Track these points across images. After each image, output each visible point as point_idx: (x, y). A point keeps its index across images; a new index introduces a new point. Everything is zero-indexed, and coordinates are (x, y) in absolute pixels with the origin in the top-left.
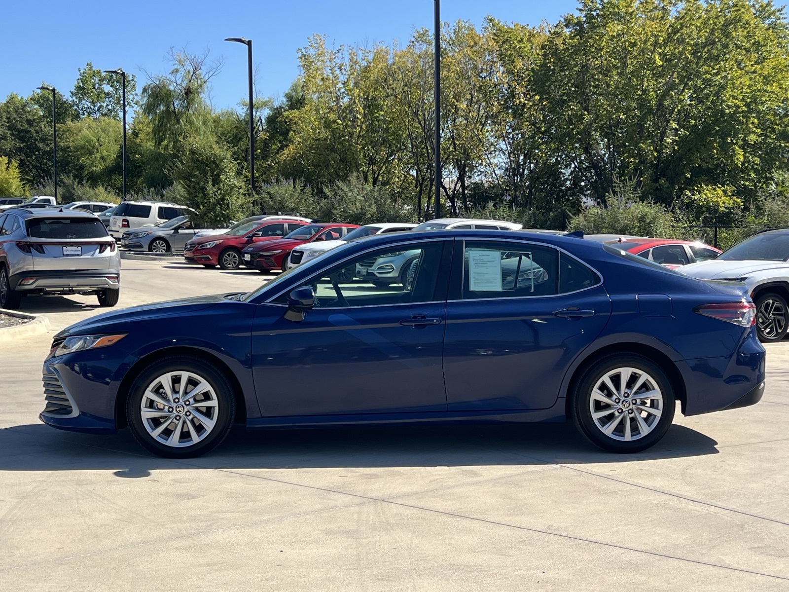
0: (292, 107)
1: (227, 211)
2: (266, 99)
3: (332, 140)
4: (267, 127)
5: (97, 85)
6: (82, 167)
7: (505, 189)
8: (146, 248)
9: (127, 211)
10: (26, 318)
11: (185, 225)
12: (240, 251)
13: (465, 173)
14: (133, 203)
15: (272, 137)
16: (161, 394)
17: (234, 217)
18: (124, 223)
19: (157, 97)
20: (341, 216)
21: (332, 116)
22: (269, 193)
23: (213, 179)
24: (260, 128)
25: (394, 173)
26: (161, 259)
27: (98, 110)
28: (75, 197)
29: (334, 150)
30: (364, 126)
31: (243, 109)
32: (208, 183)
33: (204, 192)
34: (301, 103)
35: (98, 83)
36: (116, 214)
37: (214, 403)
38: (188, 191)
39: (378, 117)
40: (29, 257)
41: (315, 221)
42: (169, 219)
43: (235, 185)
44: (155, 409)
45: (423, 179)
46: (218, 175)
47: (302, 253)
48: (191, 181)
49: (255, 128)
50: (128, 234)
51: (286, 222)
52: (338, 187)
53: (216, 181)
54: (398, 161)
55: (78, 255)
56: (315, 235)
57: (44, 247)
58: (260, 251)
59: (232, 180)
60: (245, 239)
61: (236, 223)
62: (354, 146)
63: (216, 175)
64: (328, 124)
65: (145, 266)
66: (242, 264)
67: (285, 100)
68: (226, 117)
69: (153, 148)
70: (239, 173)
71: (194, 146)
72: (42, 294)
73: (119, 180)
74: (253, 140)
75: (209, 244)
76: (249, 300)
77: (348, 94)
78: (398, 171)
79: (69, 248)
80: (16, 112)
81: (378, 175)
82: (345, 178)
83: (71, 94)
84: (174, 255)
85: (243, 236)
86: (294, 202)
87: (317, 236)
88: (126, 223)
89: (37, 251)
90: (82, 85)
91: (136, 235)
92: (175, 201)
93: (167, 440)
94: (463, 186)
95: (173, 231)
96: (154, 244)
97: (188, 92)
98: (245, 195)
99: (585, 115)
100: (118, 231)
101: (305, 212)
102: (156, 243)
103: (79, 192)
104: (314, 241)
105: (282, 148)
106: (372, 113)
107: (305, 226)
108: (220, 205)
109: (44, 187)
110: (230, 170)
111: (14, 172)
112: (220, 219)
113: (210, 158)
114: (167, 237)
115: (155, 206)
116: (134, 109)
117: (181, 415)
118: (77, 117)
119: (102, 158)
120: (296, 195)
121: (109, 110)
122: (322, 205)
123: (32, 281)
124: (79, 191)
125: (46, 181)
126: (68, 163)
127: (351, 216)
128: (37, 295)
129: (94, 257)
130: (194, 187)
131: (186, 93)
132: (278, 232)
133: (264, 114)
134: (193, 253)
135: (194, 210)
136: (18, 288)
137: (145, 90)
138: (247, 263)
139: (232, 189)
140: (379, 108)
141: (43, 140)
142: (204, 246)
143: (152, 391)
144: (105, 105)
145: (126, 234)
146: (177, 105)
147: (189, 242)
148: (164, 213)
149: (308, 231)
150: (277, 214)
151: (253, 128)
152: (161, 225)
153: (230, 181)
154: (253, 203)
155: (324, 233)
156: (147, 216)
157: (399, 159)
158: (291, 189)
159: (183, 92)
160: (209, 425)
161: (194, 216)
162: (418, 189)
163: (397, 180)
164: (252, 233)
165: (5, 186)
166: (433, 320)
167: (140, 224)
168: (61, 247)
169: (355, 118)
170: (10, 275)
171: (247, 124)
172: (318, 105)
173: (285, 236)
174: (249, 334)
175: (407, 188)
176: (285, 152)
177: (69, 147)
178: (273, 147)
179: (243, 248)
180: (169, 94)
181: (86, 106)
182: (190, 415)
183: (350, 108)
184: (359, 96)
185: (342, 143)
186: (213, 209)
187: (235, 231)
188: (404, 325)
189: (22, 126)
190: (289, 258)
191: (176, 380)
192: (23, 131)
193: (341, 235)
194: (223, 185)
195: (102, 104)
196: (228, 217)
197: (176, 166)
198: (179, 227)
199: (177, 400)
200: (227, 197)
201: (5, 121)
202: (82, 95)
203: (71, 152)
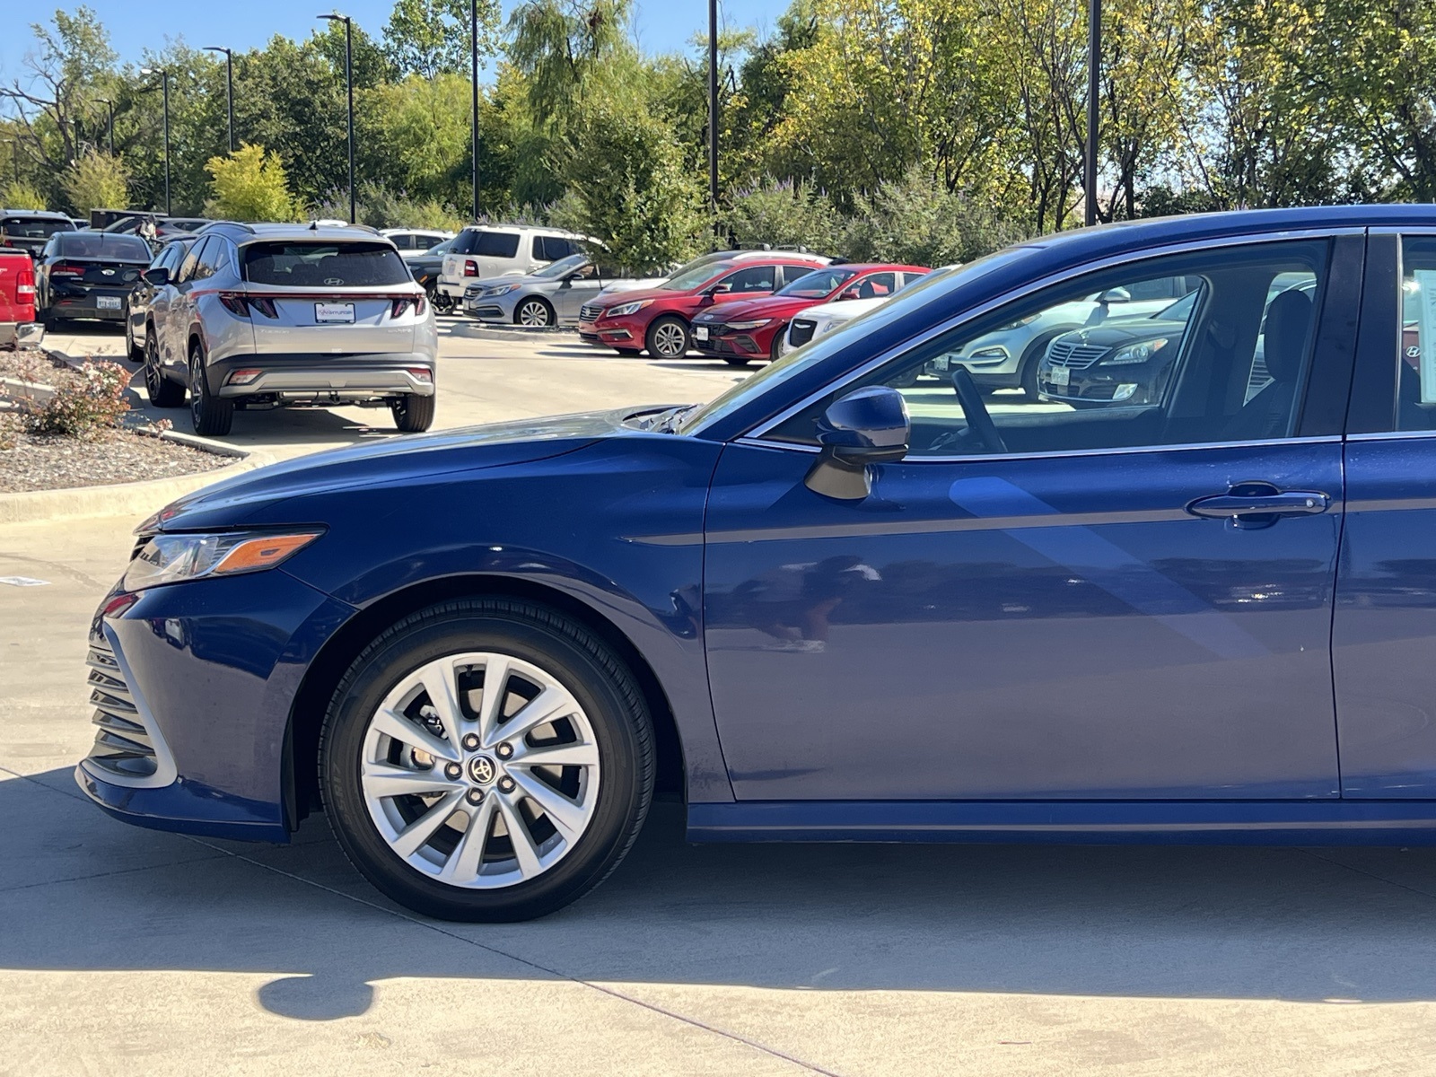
0: (791, 45)
1: (665, 243)
2: (742, 31)
3: (869, 108)
4: (744, 87)
5: (430, 15)
6: (405, 170)
7: (1221, 197)
8: (508, 317)
9: (475, 244)
10: (230, 456)
11: (583, 272)
12: (686, 321)
13: (1134, 168)
14: (485, 229)
15: (753, 105)
16: (425, 720)
17: (677, 255)
18: (468, 268)
19: (538, 30)
20: (889, 251)
21: (870, 60)
22: (746, 209)
23: (637, 179)
24: (731, 89)
25: (991, 169)
26: (535, 338)
27: (433, 62)
28: (387, 223)
29: (872, 127)
30: (932, 78)
31: (698, 51)
32: (627, 186)
33: (620, 204)
34: (809, 37)
35: (432, 12)
36: (455, 251)
37: (586, 754)
38: (590, 203)
39: (960, 59)
40: (245, 326)
41: (836, 262)
42: (553, 259)
43: (679, 190)
44: (406, 767)
45: (1048, 181)
46: (648, 171)
47: (813, 324)
48: (595, 184)
49: (720, 88)
50: (475, 290)
51: (779, 263)
52: (883, 193)
53: (643, 183)
54: (1000, 146)
55: (348, 322)
56: (837, 290)
57: (277, 304)
58: (726, 322)
59: (673, 181)
60: (699, 297)
61: (680, 267)
62: (911, 118)
63: (643, 171)
64: (860, 75)
65: (505, 351)
66: (693, 347)
67: (778, 31)
68: (666, 68)
69: (530, 130)
70: (688, 166)
71: (602, 113)
72: (276, 403)
73: (467, 190)
74: (717, 111)
75: (628, 308)
76: (695, 431)
77: (902, 15)
78: (1001, 166)
79: (329, 307)
80: (289, 66)
81: (957, 177)
82: (897, 178)
83: (383, 33)
84: (561, 330)
85: (694, 292)
86: (794, 226)
87: (843, 290)
88: (473, 268)
89: (263, 312)
90: (403, 16)
91: (490, 291)
92: (566, 225)
93: (442, 865)
94: (1129, 192)
95: (560, 283)
96: (525, 308)
97: (596, 20)
98: (699, 211)
99: (1403, 37)
100: (458, 285)
101: (816, 246)
102: (528, 307)
103: (393, 212)
104: (837, 300)
105: (770, 125)
106: (948, 53)
107: (817, 271)
108: (652, 231)
109: (333, 204)
110: (670, 160)
111: (275, 175)
112: (651, 259)
113: (632, 137)
114: (548, 295)
115: (528, 235)
116: (498, 59)
117: (485, 789)
118: (394, 74)
119: (441, 151)
120: (800, 210)
121: (452, 61)
122: (850, 230)
123: (254, 376)
124: (394, 210)
125: (337, 193)
126: (379, 163)
127: (909, 251)
128: (267, 406)
129: (381, 325)
130: (601, 196)
131: (592, 23)
132: (764, 284)
133: (736, 61)
134: (597, 326)
135: (599, 242)
136: (225, 391)
137: (514, 19)
138: (702, 345)
139: (674, 198)
140: (962, 41)
141: (334, 120)
142: (616, 311)
143: (395, 712)
144: (444, 52)
145: (472, 289)
146: (576, 47)
147: (587, 303)
148: (545, 249)
149: (823, 280)
150: (762, 248)
151: (716, 89)
152: (538, 273)
153: (670, 184)
154: (715, 228)
155: (855, 286)
156: (513, 255)
157: (1001, 143)
158: (790, 200)
159: (588, 18)
160: (572, 821)
161: (600, 253)
162: (1037, 202)
163: (996, 183)
164: (712, 285)
165: (259, 200)
166: (1303, 501)
167: (499, 270)
168: (311, 303)
169: (915, 62)
170: (208, 364)
171: (705, 78)
172: (843, 38)
173: (779, 289)
174: (694, 539)
175: (1014, 201)
176: (777, 130)
177: (381, 132)
178: (755, 124)
179: (693, 315)
180: (560, 25)
181: (411, 55)
182: (511, 790)
183: (905, 43)
184: (924, 16)
185: (888, 112)
186: (637, 240)
187: (679, 282)
188: (1204, 517)
189: (299, 92)
190: (787, 335)
191: (470, 680)
192: (299, 102)
193: (891, 289)
194: (658, 191)
195: (440, 50)
196: (665, 254)
197: (566, 154)
198: (572, 276)
199: (472, 743)
200: (665, 216)
201: (267, 84)
202: (403, 33)
203: (385, 141)
